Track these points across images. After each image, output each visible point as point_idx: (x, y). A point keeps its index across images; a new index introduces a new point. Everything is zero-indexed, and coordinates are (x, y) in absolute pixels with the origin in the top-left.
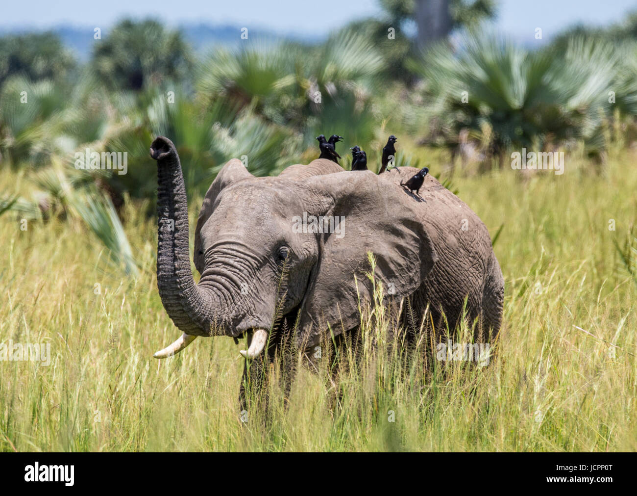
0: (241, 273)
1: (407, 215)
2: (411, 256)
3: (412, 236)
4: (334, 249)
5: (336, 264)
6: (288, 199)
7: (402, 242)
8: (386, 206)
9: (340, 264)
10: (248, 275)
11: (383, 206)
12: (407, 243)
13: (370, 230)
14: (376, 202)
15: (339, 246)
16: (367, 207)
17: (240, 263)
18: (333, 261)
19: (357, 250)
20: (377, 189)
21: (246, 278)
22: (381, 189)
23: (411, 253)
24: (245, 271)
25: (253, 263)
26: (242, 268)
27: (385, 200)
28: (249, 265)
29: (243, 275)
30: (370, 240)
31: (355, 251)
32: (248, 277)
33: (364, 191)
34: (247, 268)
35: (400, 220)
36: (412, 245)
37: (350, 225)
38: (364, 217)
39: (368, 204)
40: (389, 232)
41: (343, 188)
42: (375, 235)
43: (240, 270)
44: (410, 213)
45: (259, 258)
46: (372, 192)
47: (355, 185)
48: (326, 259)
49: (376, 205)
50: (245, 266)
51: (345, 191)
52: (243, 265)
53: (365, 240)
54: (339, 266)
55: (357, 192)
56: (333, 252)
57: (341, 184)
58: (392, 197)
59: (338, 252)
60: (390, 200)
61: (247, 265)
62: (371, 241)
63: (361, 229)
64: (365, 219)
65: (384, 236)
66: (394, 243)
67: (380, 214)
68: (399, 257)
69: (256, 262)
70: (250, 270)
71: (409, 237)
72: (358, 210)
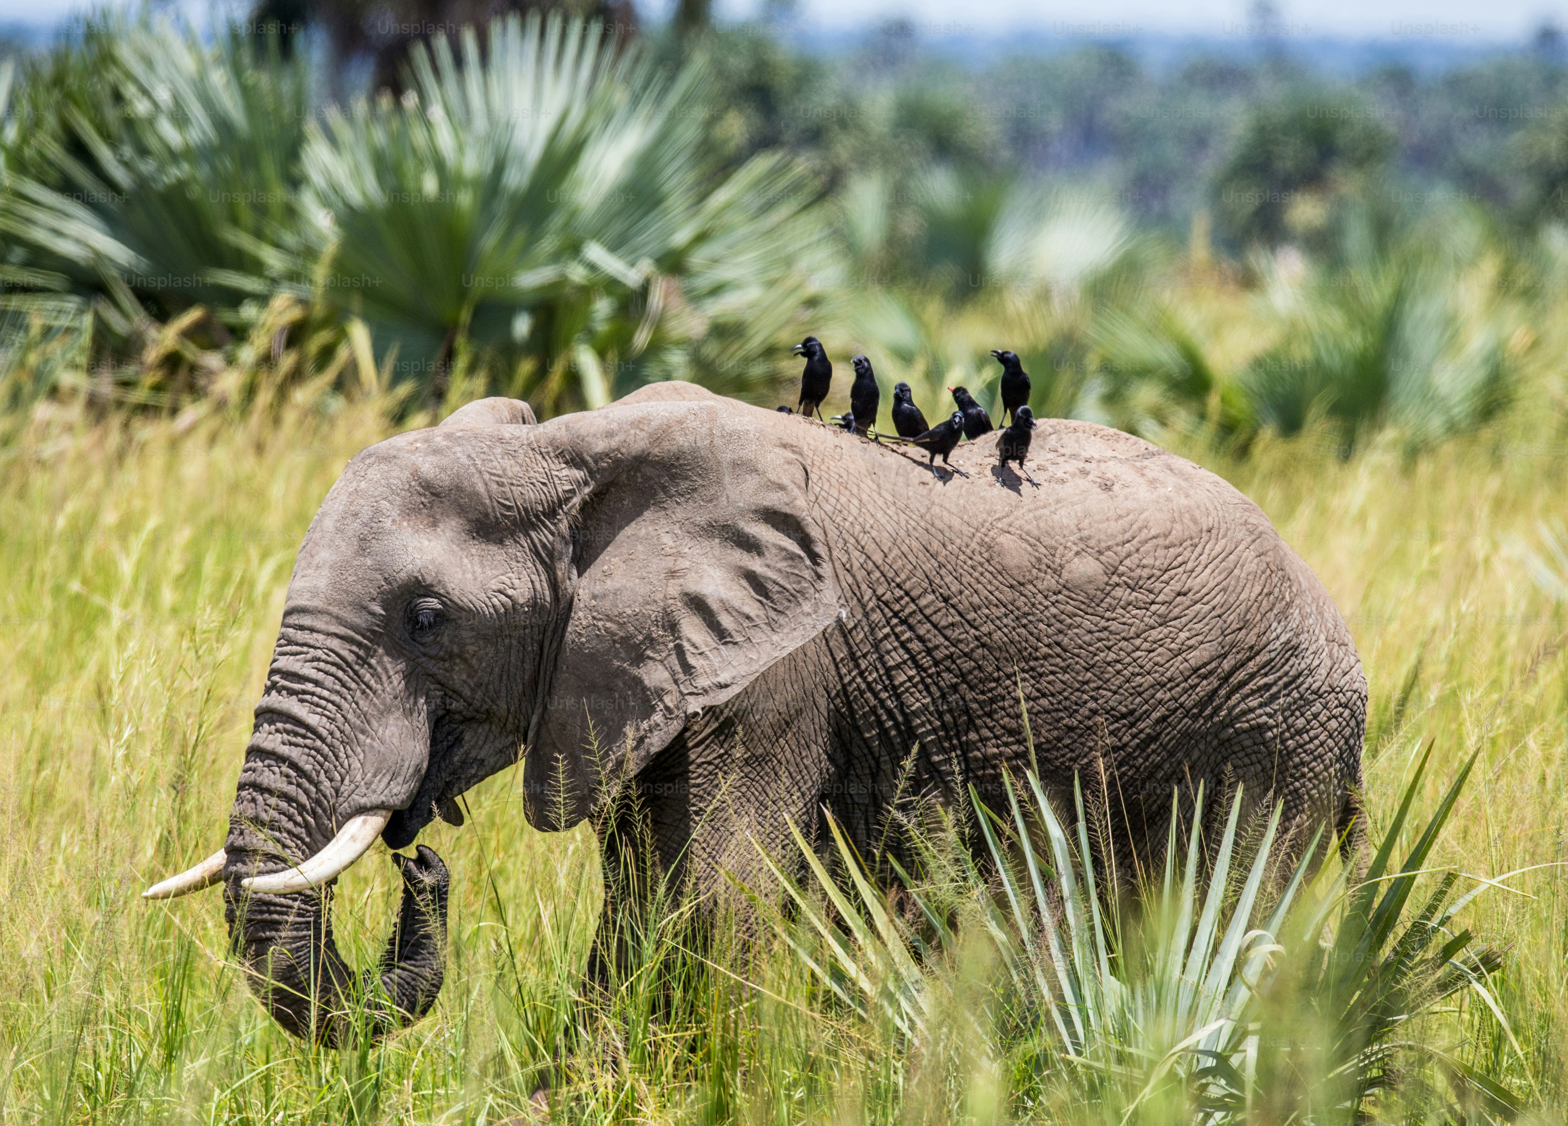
0: (318, 690)
1: (774, 500)
2: (775, 597)
3: (783, 549)
4: (598, 589)
5: (600, 624)
6: (444, 480)
7: (756, 565)
8: (727, 479)
9: (608, 625)
10: (338, 687)
11: (719, 482)
12: (768, 566)
13: (687, 539)
14: (704, 473)
15: (609, 582)
16: (684, 485)
17: (315, 664)
18: (594, 618)
19: (649, 587)
20: (707, 442)
21: (336, 698)
22: (718, 442)
23: (777, 588)
24: (329, 681)
25: (345, 653)
26: (320, 676)
27: (725, 465)
28: (338, 660)
29: (326, 693)
30: (683, 563)
31: (643, 590)
32: (338, 693)
33: (674, 449)
34: (333, 669)
35: (756, 511)
36: (780, 571)
37: (643, 531)
38: (679, 509)
39: (686, 478)
40: (729, 544)
41: (614, 443)
42: (697, 550)
43: (317, 683)
44: (780, 493)
45: (359, 638)
46: (695, 450)
47: (650, 435)
48: (581, 614)
49: (703, 478)
50: (329, 668)
51: (618, 450)
52: (322, 665)
53: (670, 564)
54: (606, 629)
55: (656, 451)
56: (594, 597)
57: (610, 434)
58: (740, 458)
59: (605, 596)
60: (736, 465)
61: (333, 664)
62: (686, 564)
63: (667, 540)
64: (680, 514)
65: (717, 551)
66: (740, 567)
67: (711, 501)
68: (748, 600)
69: (354, 648)
70: (340, 674)
71: (774, 551)
72: (662, 495)
